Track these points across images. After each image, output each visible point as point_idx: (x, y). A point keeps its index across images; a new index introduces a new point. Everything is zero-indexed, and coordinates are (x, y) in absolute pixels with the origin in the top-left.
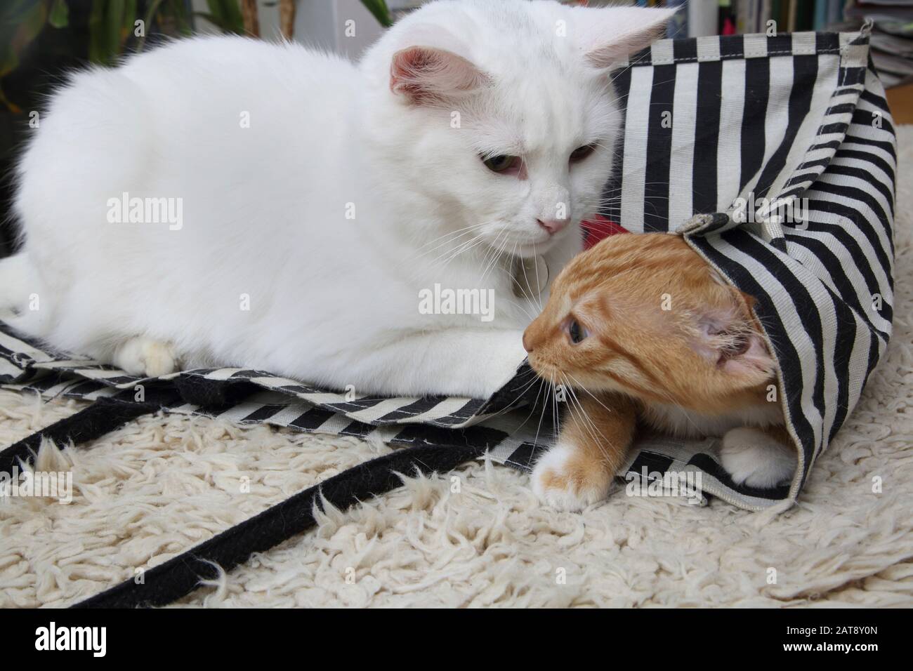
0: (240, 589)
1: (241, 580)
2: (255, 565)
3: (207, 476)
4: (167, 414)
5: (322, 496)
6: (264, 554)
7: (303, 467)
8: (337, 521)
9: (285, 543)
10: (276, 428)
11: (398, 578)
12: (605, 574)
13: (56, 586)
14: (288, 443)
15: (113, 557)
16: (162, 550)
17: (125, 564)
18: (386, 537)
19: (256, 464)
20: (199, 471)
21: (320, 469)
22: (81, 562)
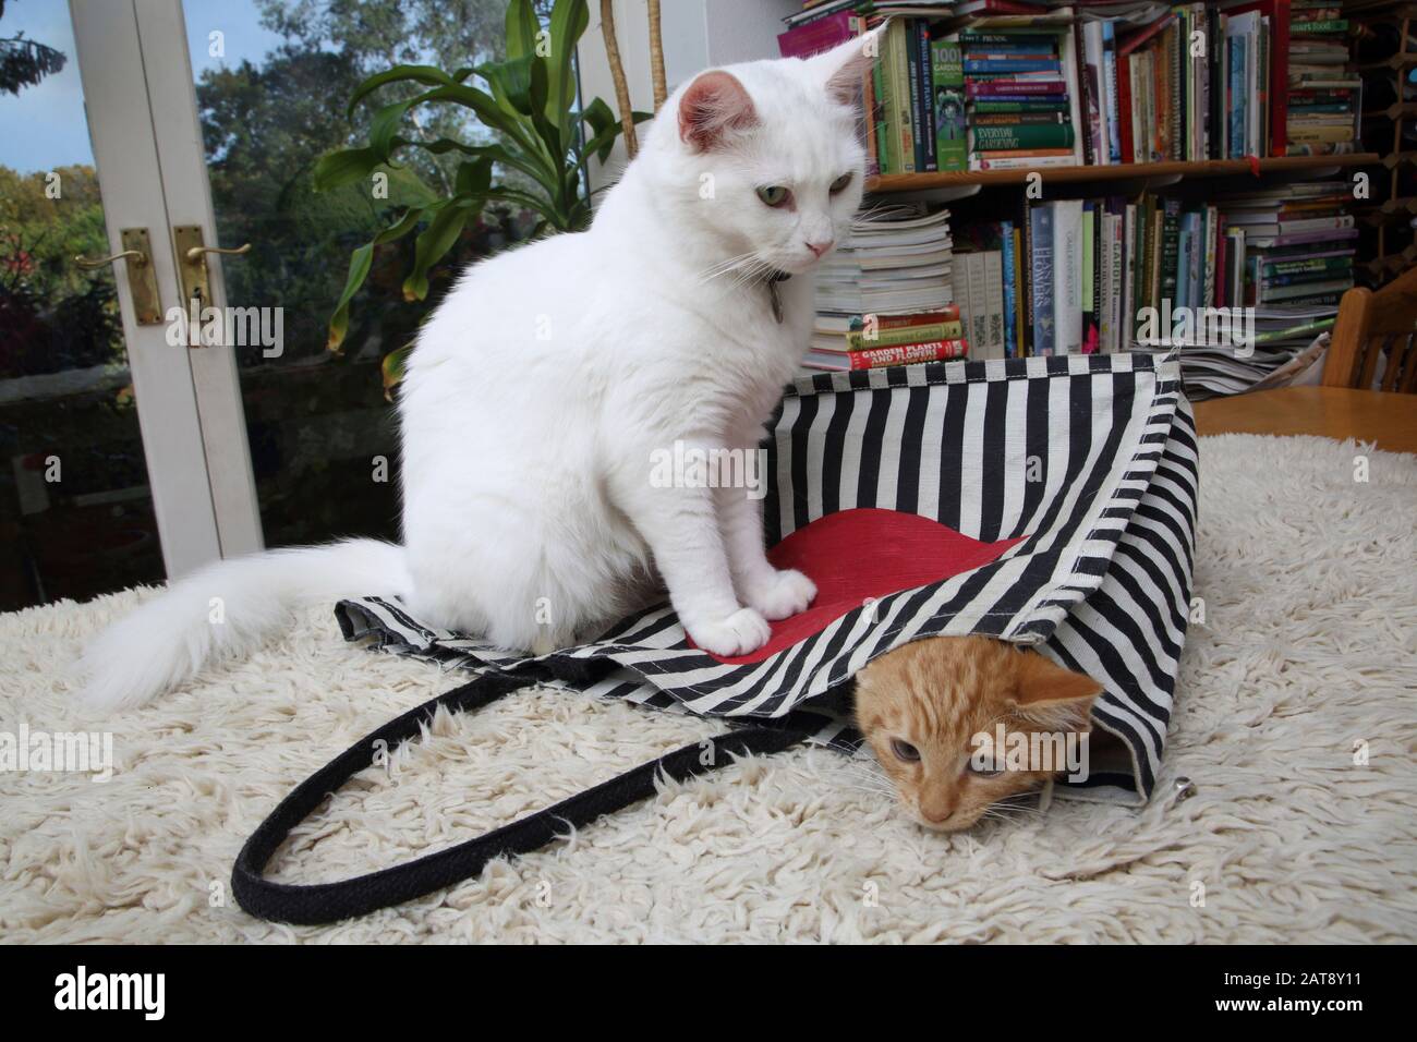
0: (587, 844)
1: (590, 837)
2: (602, 825)
3: (570, 746)
4: (542, 688)
5: (661, 768)
6: (610, 815)
7: (651, 741)
8: (674, 791)
9: (629, 808)
10: (632, 705)
11: (721, 843)
12: (902, 849)
13: (441, 831)
14: (642, 719)
15: (488, 809)
16: (528, 806)
17: (497, 816)
18: (716, 807)
19: (613, 736)
20: (563, 740)
21: (666, 744)
22: (462, 812)
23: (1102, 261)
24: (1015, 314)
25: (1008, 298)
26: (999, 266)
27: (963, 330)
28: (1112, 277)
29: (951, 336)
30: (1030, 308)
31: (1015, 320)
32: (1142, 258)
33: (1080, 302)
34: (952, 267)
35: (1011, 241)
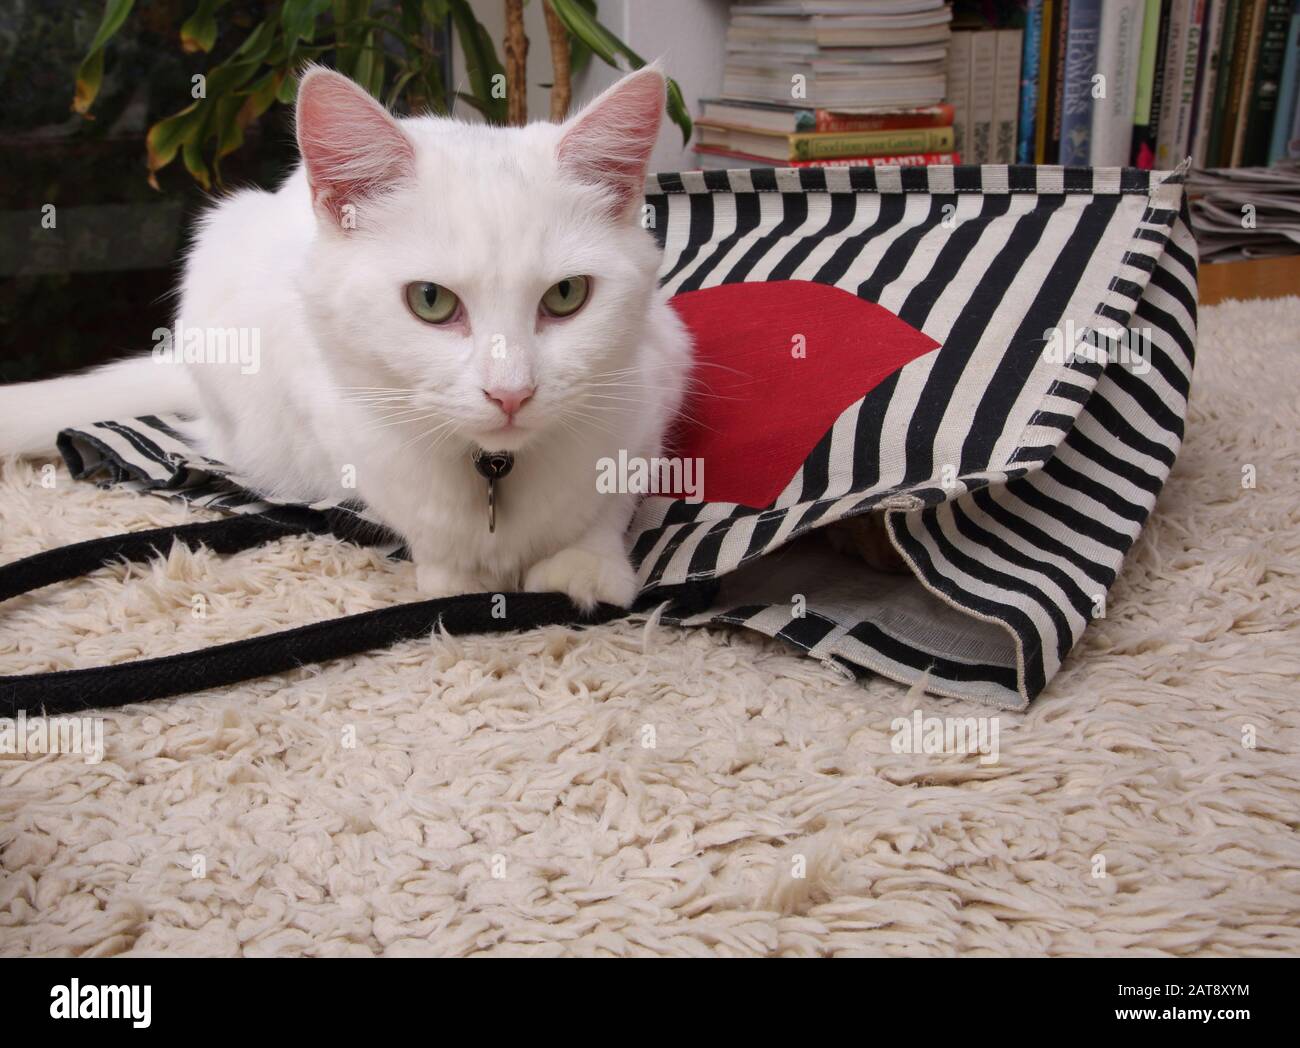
23: (1169, 53)
24: (1034, 123)
25: (1026, 99)
26: (1018, 52)
27: (958, 141)
28: (1182, 77)
29: (939, 148)
30: (1057, 115)
31: (1034, 131)
32: (1230, 51)
33: (1130, 112)
34: (948, 50)
35: (1037, 17)
